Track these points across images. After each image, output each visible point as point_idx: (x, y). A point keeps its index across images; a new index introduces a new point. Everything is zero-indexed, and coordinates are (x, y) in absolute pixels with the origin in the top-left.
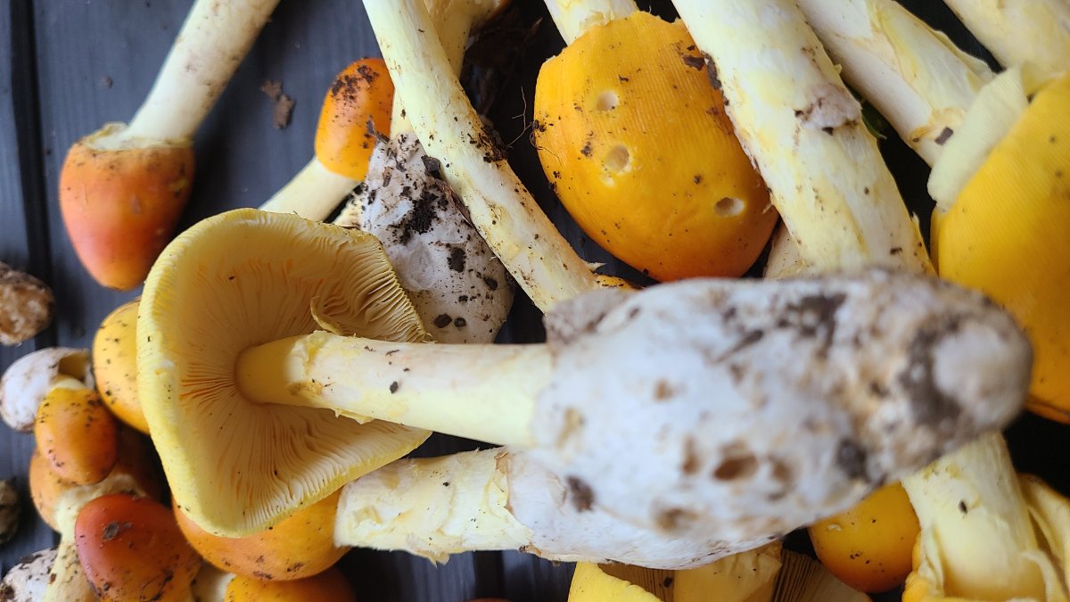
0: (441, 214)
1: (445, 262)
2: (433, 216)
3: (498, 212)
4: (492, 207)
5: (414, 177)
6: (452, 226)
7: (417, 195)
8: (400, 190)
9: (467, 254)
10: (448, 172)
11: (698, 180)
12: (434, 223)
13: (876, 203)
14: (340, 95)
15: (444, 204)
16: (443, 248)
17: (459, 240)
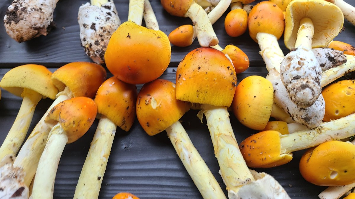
0: (331, 63)
1: (322, 63)
2: (331, 61)
3: (336, 73)
4: (337, 72)
5: (338, 58)
6: (329, 65)
7: (335, 58)
8: (336, 55)
9: (323, 67)
10: (344, 64)
11: (344, 107)
12: (330, 61)
13: (346, 132)
14: (352, 47)
15: (333, 63)
16: (325, 63)
17: (326, 66)
